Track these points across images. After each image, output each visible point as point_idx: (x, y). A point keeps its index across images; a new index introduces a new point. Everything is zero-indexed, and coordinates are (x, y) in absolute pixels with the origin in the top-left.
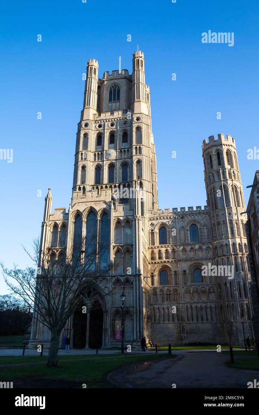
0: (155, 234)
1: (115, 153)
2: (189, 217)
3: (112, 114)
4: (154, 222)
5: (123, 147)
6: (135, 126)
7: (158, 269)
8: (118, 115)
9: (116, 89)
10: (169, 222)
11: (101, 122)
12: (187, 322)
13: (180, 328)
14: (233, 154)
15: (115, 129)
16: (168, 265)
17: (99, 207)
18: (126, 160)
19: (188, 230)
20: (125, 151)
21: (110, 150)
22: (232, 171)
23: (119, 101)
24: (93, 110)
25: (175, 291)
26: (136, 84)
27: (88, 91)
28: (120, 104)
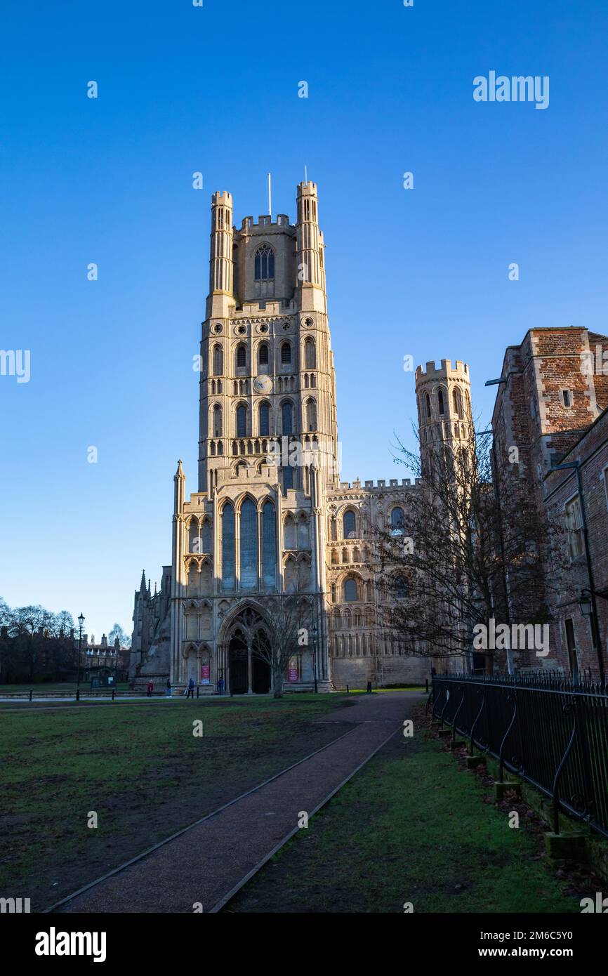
0: (338, 523)
1: (271, 382)
2: (392, 496)
3: (263, 307)
4: (335, 503)
5: (283, 371)
6: (304, 334)
7: (341, 578)
8: (273, 310)
9: (268, 256)
10: (359, 503)
11: (243, 322)
12: (384, 655)
13: (374, 664)
14: (463, 395)
15: (269, 338)
16: (357, 571)
17: (260, 493)
18: (290, 395)
19: (389, 517)
20: (286, 379)
21: (261, 376)
22: (460, 424)
23: (272, 279)
24: (228, 297)
25: (367, 611)
26: (303, 252)
27: (218, 260)
28: (274, 285)
